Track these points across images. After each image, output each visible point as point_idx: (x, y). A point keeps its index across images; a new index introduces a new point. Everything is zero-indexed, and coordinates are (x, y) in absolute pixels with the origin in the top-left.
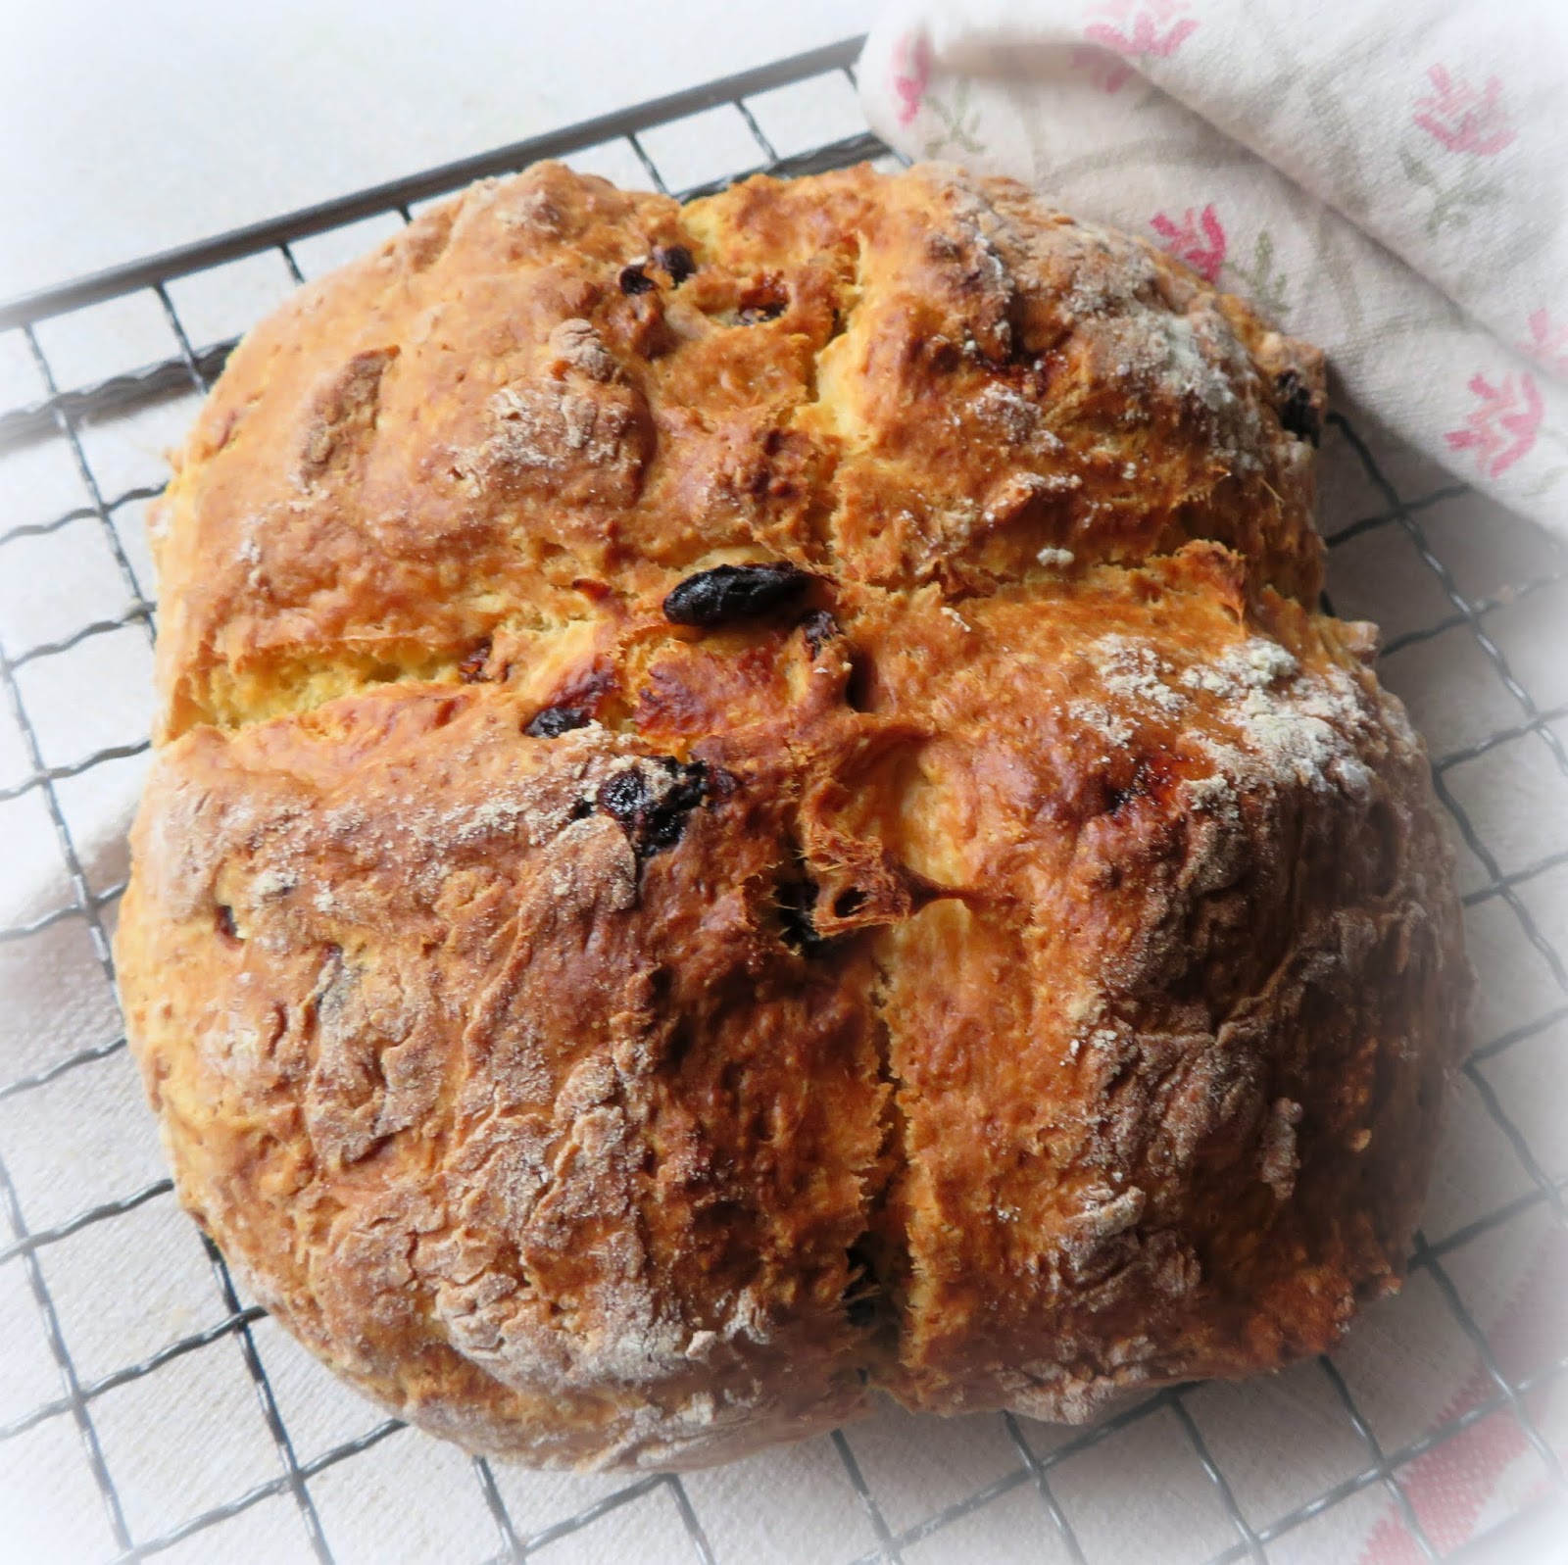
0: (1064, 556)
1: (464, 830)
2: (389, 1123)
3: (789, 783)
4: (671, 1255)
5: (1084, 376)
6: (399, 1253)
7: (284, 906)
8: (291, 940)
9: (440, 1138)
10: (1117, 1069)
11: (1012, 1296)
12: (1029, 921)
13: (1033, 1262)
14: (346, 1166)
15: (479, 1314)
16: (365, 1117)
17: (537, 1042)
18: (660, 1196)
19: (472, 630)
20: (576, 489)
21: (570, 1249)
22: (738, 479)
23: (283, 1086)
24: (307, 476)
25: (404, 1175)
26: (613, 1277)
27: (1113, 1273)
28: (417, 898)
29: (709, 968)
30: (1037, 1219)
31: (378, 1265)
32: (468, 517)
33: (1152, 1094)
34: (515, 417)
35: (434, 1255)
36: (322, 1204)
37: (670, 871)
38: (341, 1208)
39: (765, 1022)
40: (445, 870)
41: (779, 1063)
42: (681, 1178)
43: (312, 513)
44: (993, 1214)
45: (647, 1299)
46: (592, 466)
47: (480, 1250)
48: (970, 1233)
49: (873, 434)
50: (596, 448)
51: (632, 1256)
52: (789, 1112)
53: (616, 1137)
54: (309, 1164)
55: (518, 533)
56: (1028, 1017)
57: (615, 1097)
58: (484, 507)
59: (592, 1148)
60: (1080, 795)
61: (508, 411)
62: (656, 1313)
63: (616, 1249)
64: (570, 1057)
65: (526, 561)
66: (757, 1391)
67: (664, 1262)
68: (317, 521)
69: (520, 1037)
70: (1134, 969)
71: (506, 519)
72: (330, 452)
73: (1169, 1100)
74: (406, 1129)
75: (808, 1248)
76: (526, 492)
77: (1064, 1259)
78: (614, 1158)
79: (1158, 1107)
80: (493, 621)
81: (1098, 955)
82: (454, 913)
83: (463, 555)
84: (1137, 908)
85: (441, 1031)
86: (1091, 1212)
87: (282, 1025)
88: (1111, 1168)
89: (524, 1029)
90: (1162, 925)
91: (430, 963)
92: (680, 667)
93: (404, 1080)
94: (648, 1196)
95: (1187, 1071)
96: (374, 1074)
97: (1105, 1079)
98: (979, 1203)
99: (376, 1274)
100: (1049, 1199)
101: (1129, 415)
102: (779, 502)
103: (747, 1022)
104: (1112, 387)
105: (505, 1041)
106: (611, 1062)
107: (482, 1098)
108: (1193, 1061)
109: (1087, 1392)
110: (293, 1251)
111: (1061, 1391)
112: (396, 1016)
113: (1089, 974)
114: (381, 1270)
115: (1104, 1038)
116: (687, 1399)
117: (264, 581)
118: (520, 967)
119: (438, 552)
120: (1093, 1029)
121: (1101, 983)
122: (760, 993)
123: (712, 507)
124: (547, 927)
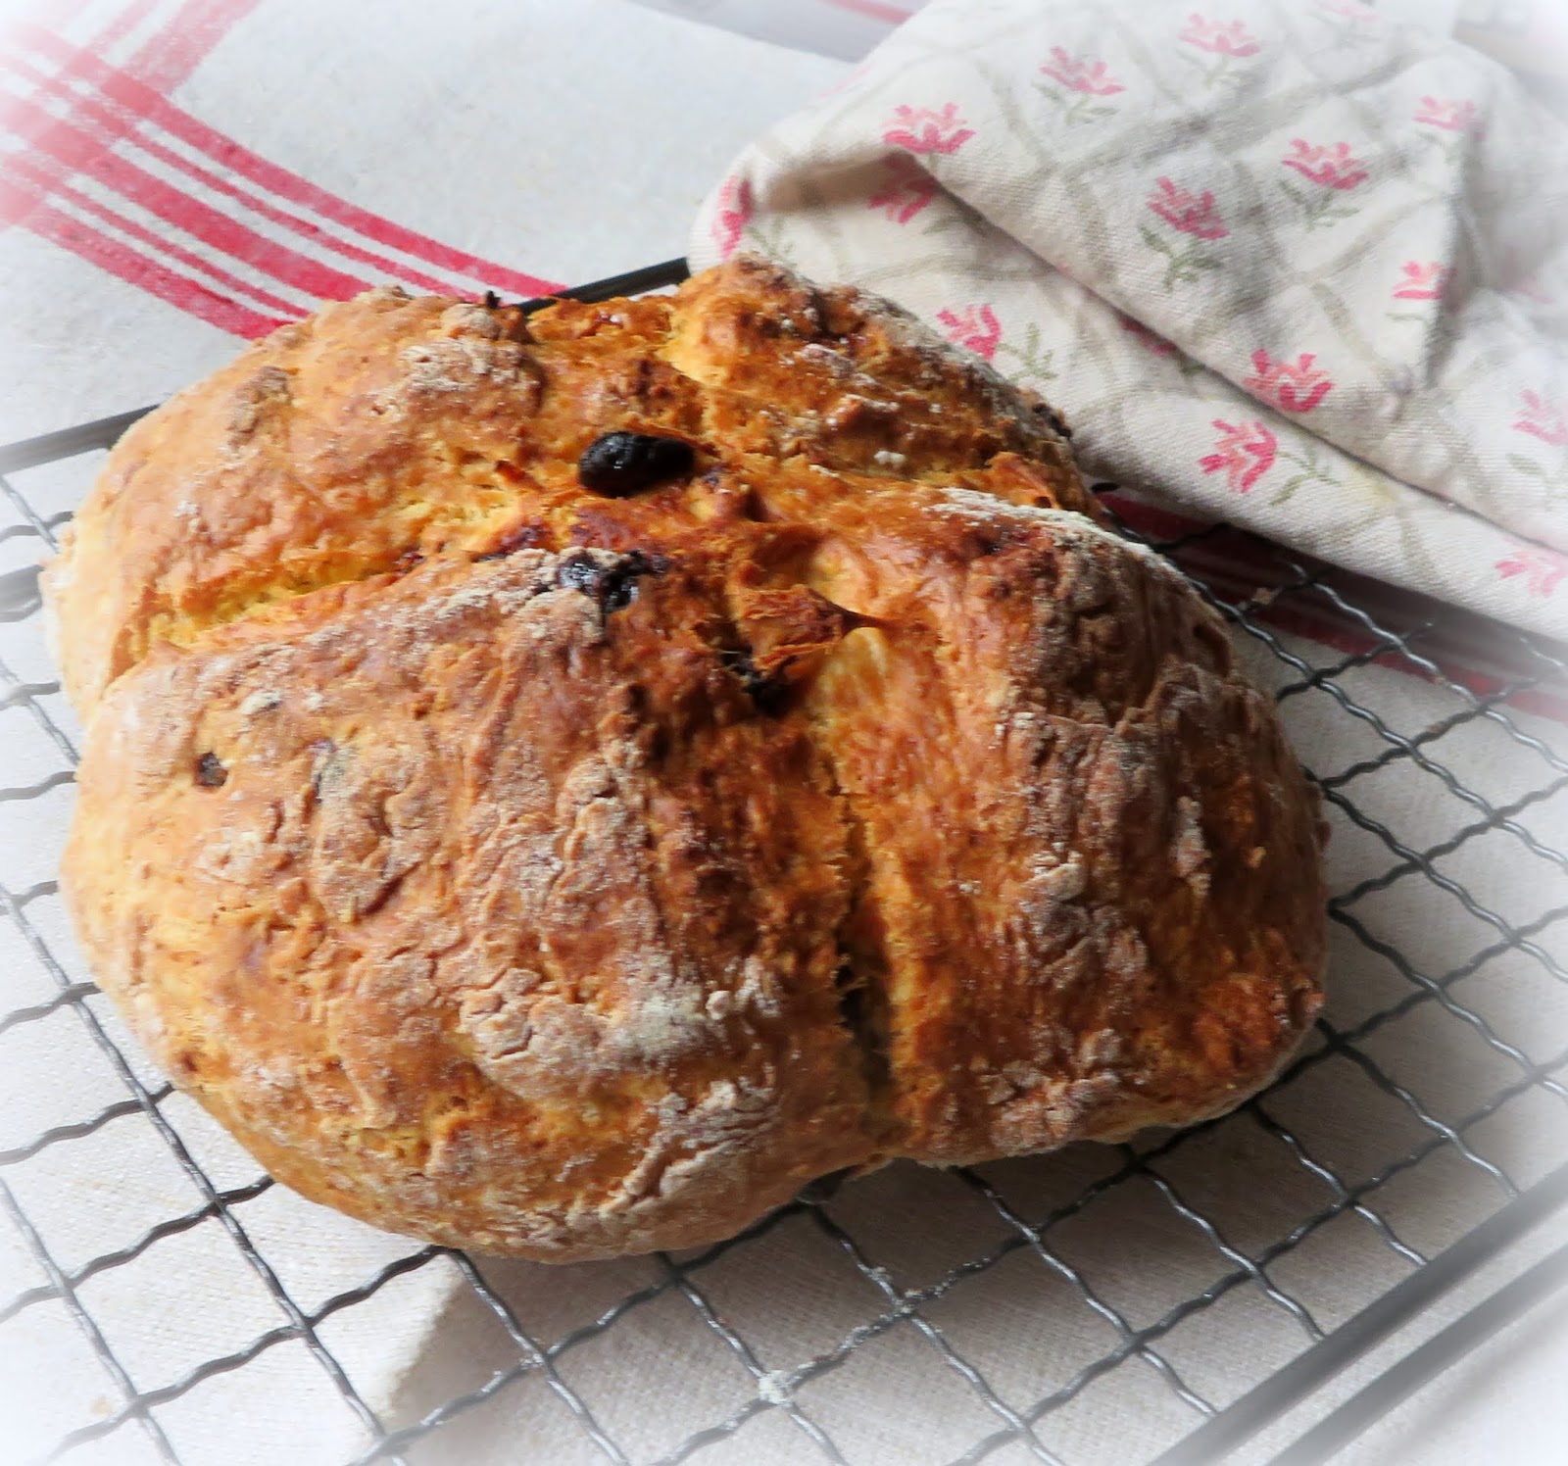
0: (897, 457)
1: (442, 613)
2: (398, 864)
3: (715, 564)
4: (680, 919)
5: (882, 347)
6: (420, 975)
7: (273, 720)
8: (281, 749)
9: (447, 867)
10: (1039, 745)
11: (986, 972)
12: (939, 643)
13: (999, 930)
14: (357, 920)
15: (506, 1007)
16: (374, 865)
17: (533, 757)
18: (664, 866)
19: (400, 538)
20: (487, 405)
21: (586, 925)
22: (622, 387)
23: (287, 864)
24: (235, 444)
25: (417, 904)
26: (632, 942)
27: (1071, 942)
28: (404, 674)
29: (677, 686)
30: (996, 891)
31: (400, 989)
32: (393, 437)
33: (1072, 771)
34: (425, 360)
35: (457, 966)
36: (336, 959)
37: (628, 621)
38: (357, 956)
39: (729, 739)
40: (427, 647)
41: (747, 770)
42: (682, 846)
43: (243, 468)
44: (954, 889)
45: (665, 960)
46: (497, 387)
47: (500, 949)
48: (939, 908)
49: (723, 373)
50: (497, 374)
51: (646, 918)
52: (763, 809)
53: (617, 820)
54: (320, 927)
55: (438, 445)
56: (953, 722)
57: (610, 791)
58: (406, 429)
59: (598, 830)
60: (963, 545)
61: (419, 356)
62: (675, 974)
63: (630, 915)
64: (565, 765)
65: (447, 467)
66: (770, 1078)
67: (676, 925)
68: (250, 472)
69: (518, 755)
70: (1035, 656)
71: (428, 435)
72: (256, 422)
73: (1088, 776)
74: (416, 866)
75: (799, 920)
76: (441, 413)
77: (1027, 926)
78: (620, 836)
79: (1080, 782)
80: (419, 526)
81: (1004, 647)
82: (442, 677)
83: (390, 470)
84: (1029, 611)
85: (437, 775)
86: (1040, 875)
87: (280, 820)
88: (1051, 837)
89: (521, 747)
90: (1053, 623)
91: (422, 723)
92: (597, 508)
93: (410, 820)
94: (652, 868)
95: (1097, 752)
96: (381, 826)
97: (1032, 755)
98: (941, 882)
99: (401, 999)
100: (1002, 871)
101: (925, 375)
102: (660, 402)
103: (713, 739)
104: (908, 354)
105: (505, 760)
106: (602, 762)
107: (486, 817)
108: (1100, 742)
109: (1067, 1091)
110: (308, 1016)
111: (1043, 1100)
112: (396, 769)
113: (999, 667)
114: (405, 993)
115: (1023, 719)
116: (707, 1089)
117: (203, 528)
118: (511, 699)
119: (367, 470)
120: (1012, 712)
121: (1012, 673)
122: (720, 713)
123: (603, 408)
124: (530, 665)
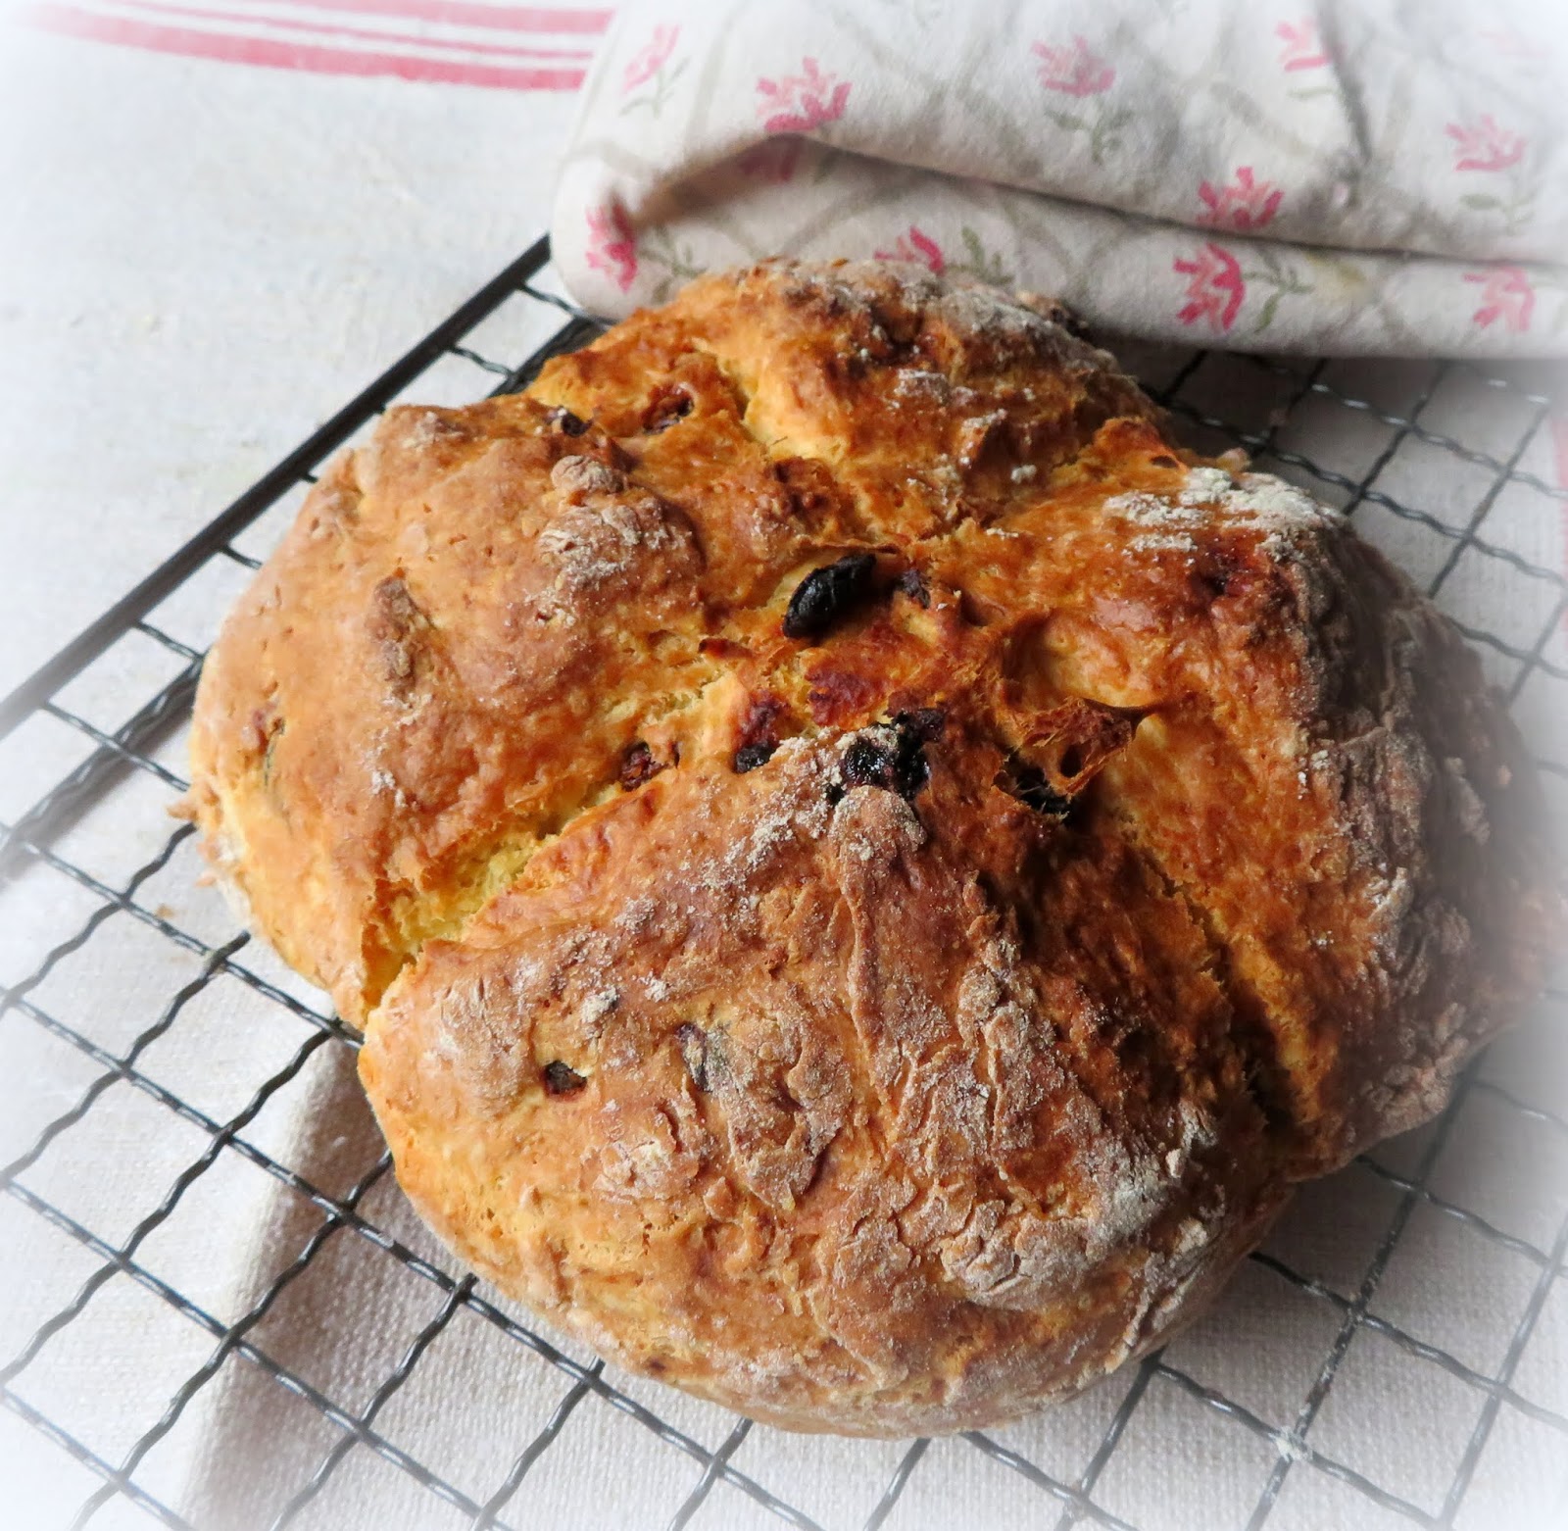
0: (1029, 470)
1: (752, 858)
2: (821, 1137)
3: (975, 697)
4: (1117, 1098)
5: (953, 342)
6: (890, 1240)
7: (621, 1019)
8: (639, 1046)
9: (873, 1124)
10: (1340, 779)
11: (1358, 1010)
12: (1212, 704)
13: (1362, 969)
14: (799, 1201)
15: (989, 1247)
16: (797, 1145)
17: (916, 986)
18: (1084, 1055)
19: (616, 743)
20: (654, 578)
21: (1037, 1141)
22: (776, 507)
23: (706, 1169)
24: (401, 693)
25: (859, 1172)
26: (1084, 1142)
27: (1416, 952)
28: (742, 936)
29: (1013, 857)
30: (1346, 932)
31: (878, 1262)
32: (574, 644)
33: (1372, 788)
34: (570, 546)
35: (923, 1221)
36: (795, 1248)
37: (937, 801)
38: (815, 1238)
39: (1071, 884)
40: (754, 899)
41: (1101, 911)
42: (1093, 1028)
43: (424, 719)
44: (1314, 946)
45: (1119, 1145)
46: (656, 553)
47: (960, 1191)
48: (1307, 972)
49: (843, 442)
50: (652, 538)
51: (1090, 1115)
52: (1130, 944)
53: (1024, 1026)
54: (765, 1221)
55: (623, 636)
56: (1252, 780)
57: (1004, 997)
58: (584, 630)
59: (1010, 1045)
60: (1194, 592)
61: (563, 544)
62: (1131, 1155)
63: (1074, 1116)
64: (949, 985)
65: (640, 657)
66: (1222, 1196)
67: (1115, 1107)
68: (433, 722)
69: (900, 991)
70: (1311, 695)
71: (608, 630)
72: (412, 663)
73: (1384, 787)
74: (839, 1132)
75: (1205, 1045)
76: (613, 601)
77: (1382, 955)
78: (1032, 1041)
79: (1381, 797)
80: (633, 724)
81: (1283, 696)
82: (783, 929)
83: (584, 680)
84: (1288, 647)
85: (827, 1029)
86: (1382, 904)
87: (673, 1121)
88: (1375, 861)
89: (900, 982)
90: (1310, 653)
91: (783, 982)
92: (827, 665)
93: (818, 1090)
94: (1074, 1060)
95: (1384, 759)
96: (787, 1103)
97: (1338, 791)
98: (1300, 943)
99: (881, 1271)
100: (1346, 912)
101: (1001, 357)
102: (818, 512)
103: (1059, 895)
104: (977, 341)
105: (890, 998)
106: (985, 969)
107: (894, 1063)
108: (1383, 748)
109: (1438, 1075)
110: (787, 1310)
111: (1419, 1087)
112: (781, 1041)
113: (1282, 716)
114: (883, 1265)
115: (1320, 759)
116: (1178, 1234)
117: (410, 798)
118: (869, 934)
119: (562, 688)
120: (1308, 756)
121: (1295, 717)
122: (1054, 863)
123: (769, 540)
124: (872, 893)
